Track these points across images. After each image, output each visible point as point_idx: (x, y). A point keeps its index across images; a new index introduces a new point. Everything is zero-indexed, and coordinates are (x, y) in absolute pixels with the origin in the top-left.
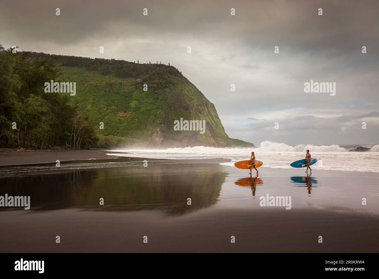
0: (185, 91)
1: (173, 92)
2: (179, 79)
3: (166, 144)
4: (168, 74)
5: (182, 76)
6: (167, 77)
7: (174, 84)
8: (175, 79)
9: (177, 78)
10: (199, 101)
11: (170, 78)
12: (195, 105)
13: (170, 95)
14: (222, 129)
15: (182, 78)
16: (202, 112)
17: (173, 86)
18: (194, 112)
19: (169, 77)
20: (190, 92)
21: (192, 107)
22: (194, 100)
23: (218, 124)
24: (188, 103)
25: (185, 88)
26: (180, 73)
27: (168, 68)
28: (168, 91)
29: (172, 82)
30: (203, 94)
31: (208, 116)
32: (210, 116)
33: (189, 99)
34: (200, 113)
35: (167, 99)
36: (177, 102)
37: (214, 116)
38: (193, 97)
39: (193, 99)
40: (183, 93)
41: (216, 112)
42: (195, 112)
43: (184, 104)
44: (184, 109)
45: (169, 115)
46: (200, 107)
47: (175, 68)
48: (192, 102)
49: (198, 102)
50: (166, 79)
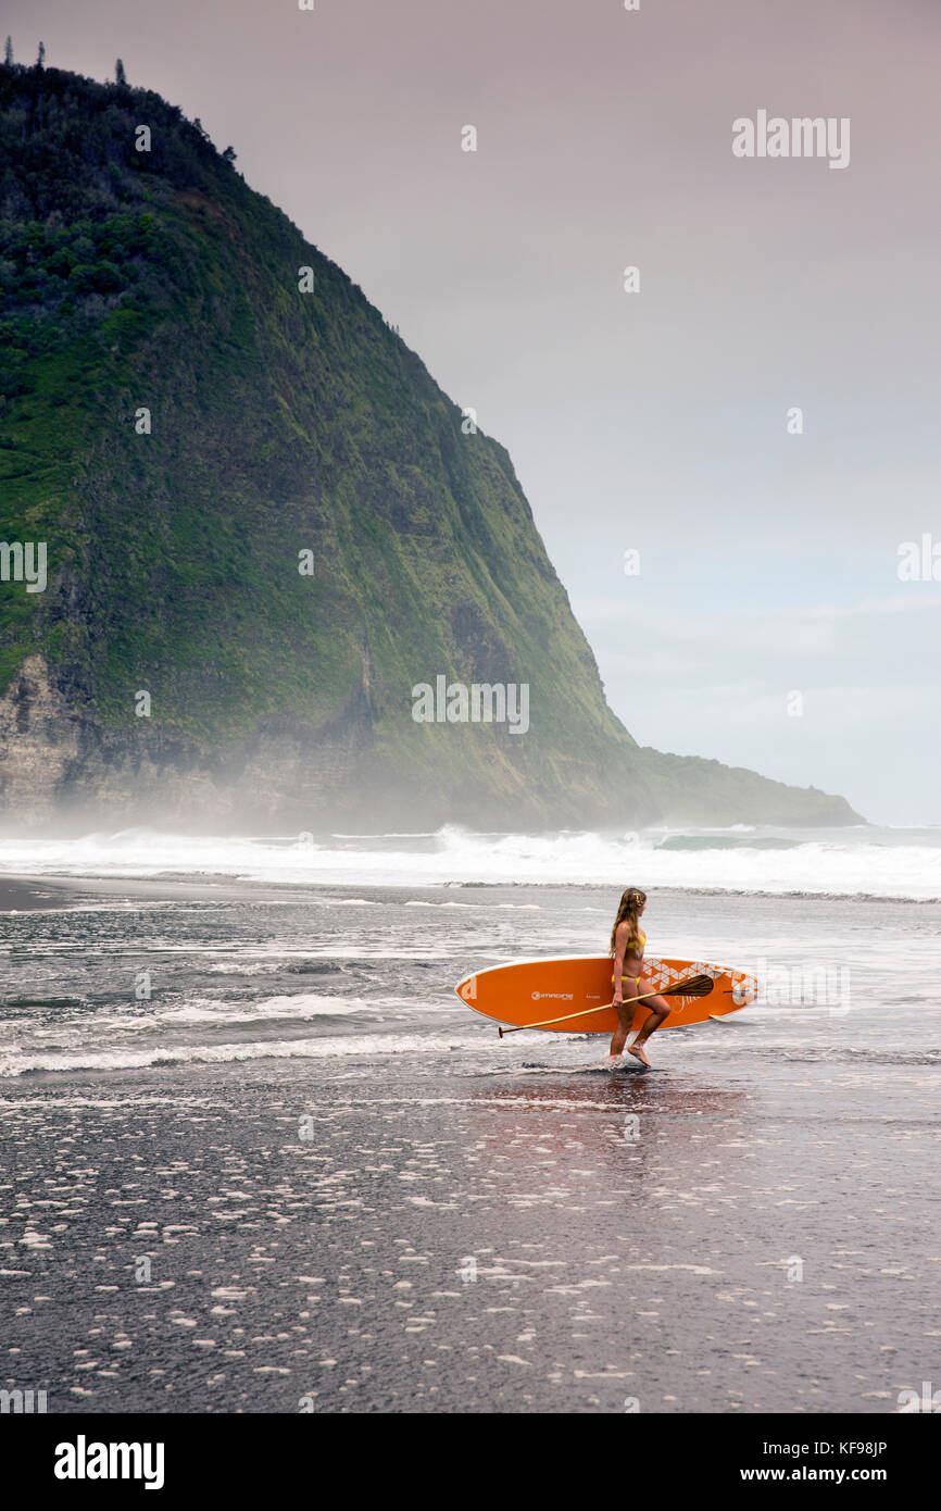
0: (273, 317)
1: (161, 329)
2: (210, 211)
3: (102, 794)
4: (114, 165)
5: (235, 188)
6: (106, 196)
7: (175, 261)
8: (175, 213)
9: (195, 202)
10: (387, 414)
11: (129, 200)
12: (355, 454)
13: (131, 356)
14: (582, 668)
15: (243, 205)
16: (420, 516)
17: (165, 276)
18: (349, 517)
19: (120, 192)
20: (308, 336)
21: (329, 469)
22: (350, 406)
23: (551, 625)
24: (301, 432)
25: (269, 299)
26: (221, 164)
27: (114, 110)
28: (114, 324)
29: (150, 243)
30: (415, 355)
31: (464, 556)
32: (480, 561)
33: (306, 399)
34: (402, 521)
35: (108, 391)
36: (198, 426)
37: (510, 548)
38: (334, 379)
39: (337, 402)
40: (251, 341)
41: (530, 517)
42: (353, 511)
43: (265, 439)
44: (262, 486)
45: (125, 536)
46: (403, 473)
47: (175, 112)
48: (327, 428)
49: (385, 424)
50: (100, 212)
